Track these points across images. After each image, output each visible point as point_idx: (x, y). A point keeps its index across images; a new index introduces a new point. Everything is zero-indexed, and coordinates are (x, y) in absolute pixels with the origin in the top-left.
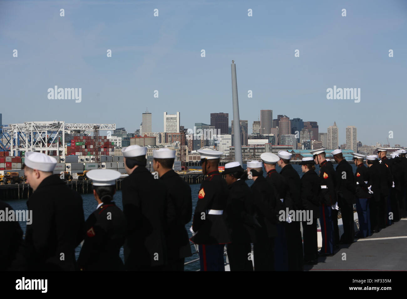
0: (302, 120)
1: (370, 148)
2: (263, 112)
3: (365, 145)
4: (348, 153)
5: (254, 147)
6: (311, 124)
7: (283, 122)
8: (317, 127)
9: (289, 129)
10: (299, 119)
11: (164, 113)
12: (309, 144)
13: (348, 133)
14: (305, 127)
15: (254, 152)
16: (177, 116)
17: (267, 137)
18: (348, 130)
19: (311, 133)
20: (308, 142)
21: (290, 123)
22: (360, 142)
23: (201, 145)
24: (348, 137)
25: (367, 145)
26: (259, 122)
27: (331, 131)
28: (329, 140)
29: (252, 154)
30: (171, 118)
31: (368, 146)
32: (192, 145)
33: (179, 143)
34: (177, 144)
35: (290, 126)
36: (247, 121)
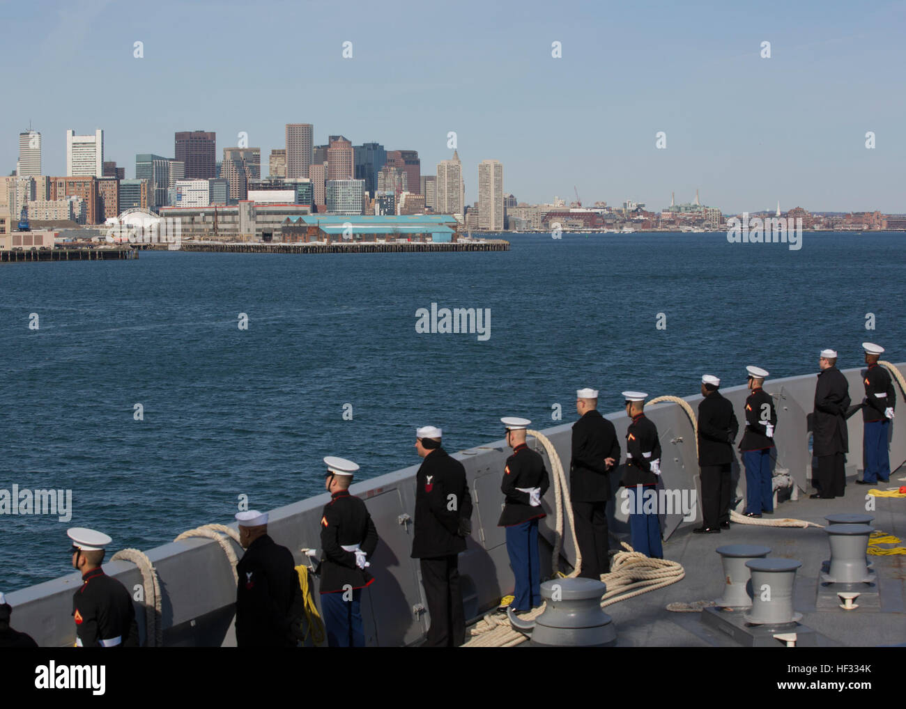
0: (383, 147)
1: (535, 210)
2: (291, 129)
3: (524, 204)
4: (441, 224)
5: (214, 210)
6: (402, 157)
7: (338, 151)
8: (418, 162)
9: (350, 166)
10: (375, 146)
11: (68, 131)
12: (391, 200)
13: (484, 176)
14: (389, 164)
15: (215, 223)
16: (98, 138)
17: (295, 186)
18: (484, 169)
19: (403, 177)
20: (388, 196)
21: (353, 153)
22: (512, 196)
23: (142, 204)
24: (484, 184)
25: (527, 203)
26: (284, 153)
27: (446, 173)
28: (442, 191)
29: (211, 226)
30: (83, 143)
31: (530, 205)
32: (115, 204)
33: (78, 200)
34: (71, 203)
35: (353, 159)
36: (258, 150)
